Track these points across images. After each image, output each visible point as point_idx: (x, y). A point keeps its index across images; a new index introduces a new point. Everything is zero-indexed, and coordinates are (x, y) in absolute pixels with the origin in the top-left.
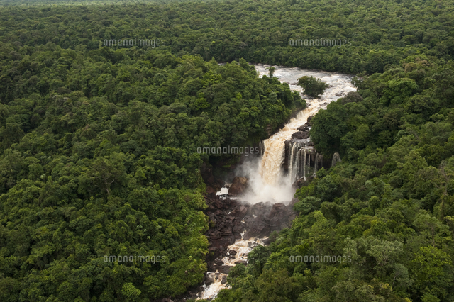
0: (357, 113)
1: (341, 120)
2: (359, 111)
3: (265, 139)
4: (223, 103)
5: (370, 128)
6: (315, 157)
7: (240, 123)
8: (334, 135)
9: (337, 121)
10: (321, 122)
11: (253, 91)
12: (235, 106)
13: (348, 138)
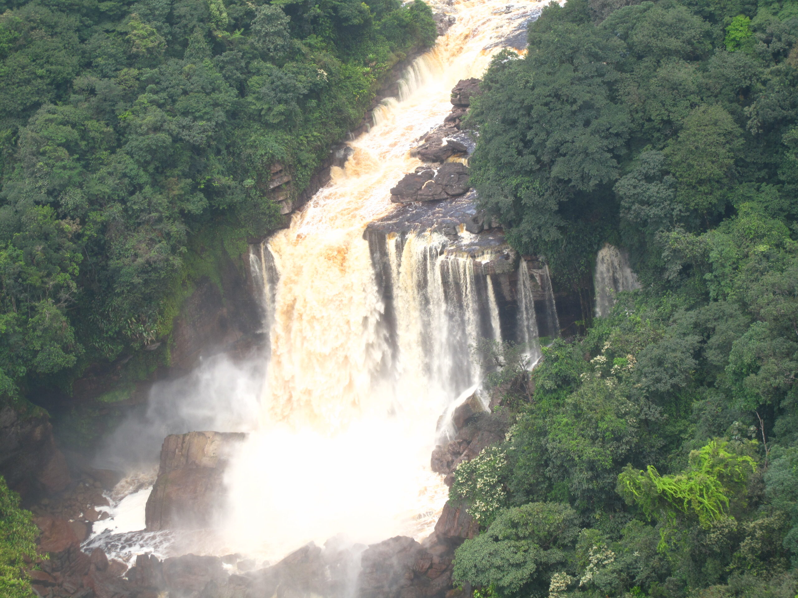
0: (668, 53)
1: (601, 100)
2: (674, 43)
3: (271, 233)
4: (37, 105)
5: (741, 121)
6: (514, 283)
7: (136, 188)
8: (584, 178)
9: (587, 106)
10: (514, 122)
11: (170, 19)
12: (99, 112)
13: (649, 179)
